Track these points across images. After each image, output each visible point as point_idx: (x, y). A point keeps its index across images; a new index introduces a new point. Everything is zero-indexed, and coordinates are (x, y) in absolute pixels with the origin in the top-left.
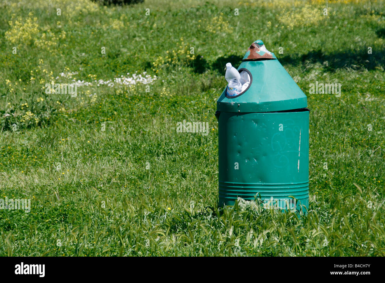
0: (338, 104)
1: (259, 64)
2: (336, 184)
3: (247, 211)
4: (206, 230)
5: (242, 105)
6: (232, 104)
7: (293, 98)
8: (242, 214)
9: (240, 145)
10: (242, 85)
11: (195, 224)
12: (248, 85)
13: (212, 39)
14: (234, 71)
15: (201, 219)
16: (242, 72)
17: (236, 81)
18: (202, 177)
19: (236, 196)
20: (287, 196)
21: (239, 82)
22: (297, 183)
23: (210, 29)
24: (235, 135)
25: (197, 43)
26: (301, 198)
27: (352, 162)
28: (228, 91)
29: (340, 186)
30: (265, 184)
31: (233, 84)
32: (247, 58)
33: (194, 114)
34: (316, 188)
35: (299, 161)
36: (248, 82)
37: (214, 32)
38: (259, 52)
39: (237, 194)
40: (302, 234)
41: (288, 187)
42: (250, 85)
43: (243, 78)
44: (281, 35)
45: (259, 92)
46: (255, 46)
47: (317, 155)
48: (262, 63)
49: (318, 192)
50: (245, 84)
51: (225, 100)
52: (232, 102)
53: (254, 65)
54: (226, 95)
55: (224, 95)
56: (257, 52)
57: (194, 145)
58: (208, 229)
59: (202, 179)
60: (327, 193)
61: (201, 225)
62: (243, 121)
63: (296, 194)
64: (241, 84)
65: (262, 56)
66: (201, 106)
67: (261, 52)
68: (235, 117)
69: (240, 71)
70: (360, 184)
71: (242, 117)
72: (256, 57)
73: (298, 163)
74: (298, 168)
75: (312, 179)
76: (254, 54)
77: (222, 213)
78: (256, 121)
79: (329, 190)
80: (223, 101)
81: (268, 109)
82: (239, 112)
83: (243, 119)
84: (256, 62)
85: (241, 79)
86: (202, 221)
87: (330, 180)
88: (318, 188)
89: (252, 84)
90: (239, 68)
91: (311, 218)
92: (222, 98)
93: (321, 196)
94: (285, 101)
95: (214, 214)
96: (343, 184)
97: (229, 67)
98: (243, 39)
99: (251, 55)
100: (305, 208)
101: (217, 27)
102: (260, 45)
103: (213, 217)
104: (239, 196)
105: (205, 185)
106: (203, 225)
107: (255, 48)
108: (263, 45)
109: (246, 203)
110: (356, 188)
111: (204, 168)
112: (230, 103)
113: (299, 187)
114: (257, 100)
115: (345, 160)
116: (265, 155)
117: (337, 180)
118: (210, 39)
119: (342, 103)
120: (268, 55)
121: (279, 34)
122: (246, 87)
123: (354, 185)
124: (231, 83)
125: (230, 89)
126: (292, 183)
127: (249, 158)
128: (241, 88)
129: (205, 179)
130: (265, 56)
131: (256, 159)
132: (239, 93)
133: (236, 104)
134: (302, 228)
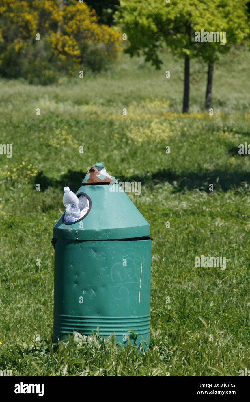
0: (187, 229)
1: (99, 188)
2: (181, 317)
3: (84, 347)
4: (38, 368)
5: (81, 232)
6: (70, 231)
7: (134, 225)
8: (78, 350)
9: (77, 275)
10: (81, 211)
11: (27, 361)
12: (87, 211)
13: (56, 154)
14: (73, 196)
15: (33, 355)
16: (81, 197)
17: (74, 206)
18: (37, 307)
19: (72, 331)
20: (126, 331)
21: (78, 207)
22: (137, 317)
23: (53, 142)
24: (72, 264)
25: (39, 158)
26: (141, 333)
27: (198, 292)
28: (66, 217)
29: (185, 320)
30: (103, 317)
31: (71, 209)
32: (86, 182)
33: (32, 237)
34: (159, 321)
35: (140, 293)
36: (87, 208)
37: (58, 146)
38: (99, 175)
39: (73, 328)
40: (141, 373)
41: (128, 321)
42: (89, 211)
43: (82, 203)
44: (130, 151)
45: (99, 218)
46: (96, 169)
47: (161, 284)
48: (103, 188)
49: (161, 325)
50: (84, 210)
51: (62, 227)
52: (70, 228)
53: (94, 189)
54: (63, 220)
55: (61, 221)
56: (97, 176)
57: (31, 271)
58: (41, 366)
59: (37, 309)
60: (170, 327)
61: (33, 363)
62: (80, 249)
63: (136, 329)
64: (79, 210)
65: (102, 179)
66: (39, 227)
67: (102, 176)
68: (72, 245)
69: (79, 196)
70: (206, 318)
71: (80, 245)
72: (95, 181)
73: (139, 295)
74: (139, 300)
75: (155, 312)
76: (94, 178)
77: (56, 349)
78: (95, 249)
79: (172, 324)
80: (60, 227)
81: (107, 237)
82: (76, 240)
83: (81, 247)
84: (95, 186)
85: (80, 204)
86: (34, 358)
87: (174, 313)
88: (161, 321)
89: (92, 209)
90: (78, 193)
91: (151, 354)
92: (59, 224)
93: (164, 330)
94: (125, 228)
95: (47, 350)
96: (188, 316)
97: (67, 191)
98: (89, 154)
99: (91, 179)
100: (145, 343)
101: (61, 141)
102: (100, 168)
103: (46, 353)
104: (75, 330)
105: (41, 317)
106: (35, 363)
107: (95, 172)
108: (103, 168)
109: (82, 338)
110: (201, 322)
111: (40, 297)
112: (67, 230)
113: (140, 321)
114: (96, 227)
115: (191, 290)
116: (104, 286)
117: (181, 313)
118: (53, 154)
119: (191, 227)
120: (108, 179)
121: (127, 150)
122: (85, 213)
123: (199, 319)
124: (68, 209)
125: (68, 214)
126: (132, 317)
127: (86, 290)
128: (80, 213)
129: (41, 310)
130: (106, 180)
131: (94, 290)
132: (77, 219)
133: (74, 231)
134: (142, 366)
